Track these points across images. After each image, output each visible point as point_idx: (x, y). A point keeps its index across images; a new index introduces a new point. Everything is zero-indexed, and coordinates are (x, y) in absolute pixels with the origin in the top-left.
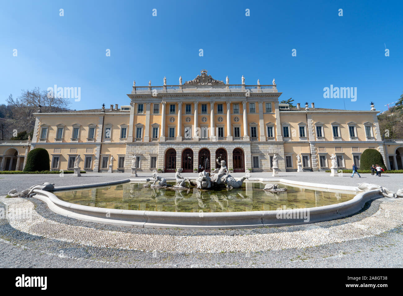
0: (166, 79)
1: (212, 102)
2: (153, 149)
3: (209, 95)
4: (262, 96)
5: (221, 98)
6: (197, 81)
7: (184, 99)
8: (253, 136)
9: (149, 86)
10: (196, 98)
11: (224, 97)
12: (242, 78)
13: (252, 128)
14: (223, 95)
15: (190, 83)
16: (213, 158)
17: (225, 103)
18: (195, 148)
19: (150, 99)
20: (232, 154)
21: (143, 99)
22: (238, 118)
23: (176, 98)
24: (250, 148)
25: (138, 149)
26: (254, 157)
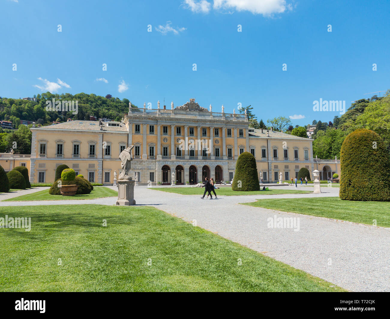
0: (159, 103)
1: (199, 126)
2: (151, 166)
3: (197, 121)
4: (237, 123)
5: (206, 124)
6: (186, 107)
7: (177, 123)
8: (229, 156)
9: (144, 108)
10: (186, 122)
11: (208, 123)
12: (222, 107)
13: (229, 149)
14: (208, 122)
15: (180, 108)
16: (200, 174)
17: (209, 128)
18: (186, 166)
19: (146, 121)
20: (215, 170)
21: (140, 121)
22: (218, 141)
23: (170, 121)
24: (227, 166)
25: (139, 165)
26: (230, 173)
